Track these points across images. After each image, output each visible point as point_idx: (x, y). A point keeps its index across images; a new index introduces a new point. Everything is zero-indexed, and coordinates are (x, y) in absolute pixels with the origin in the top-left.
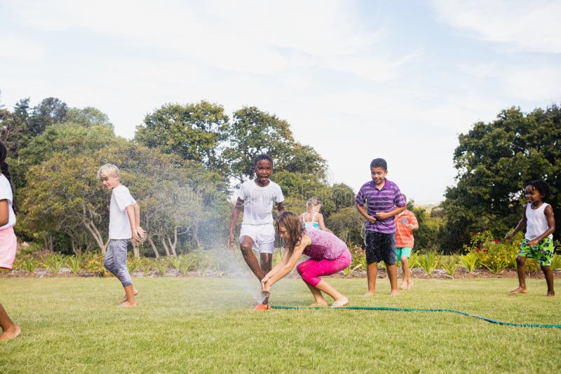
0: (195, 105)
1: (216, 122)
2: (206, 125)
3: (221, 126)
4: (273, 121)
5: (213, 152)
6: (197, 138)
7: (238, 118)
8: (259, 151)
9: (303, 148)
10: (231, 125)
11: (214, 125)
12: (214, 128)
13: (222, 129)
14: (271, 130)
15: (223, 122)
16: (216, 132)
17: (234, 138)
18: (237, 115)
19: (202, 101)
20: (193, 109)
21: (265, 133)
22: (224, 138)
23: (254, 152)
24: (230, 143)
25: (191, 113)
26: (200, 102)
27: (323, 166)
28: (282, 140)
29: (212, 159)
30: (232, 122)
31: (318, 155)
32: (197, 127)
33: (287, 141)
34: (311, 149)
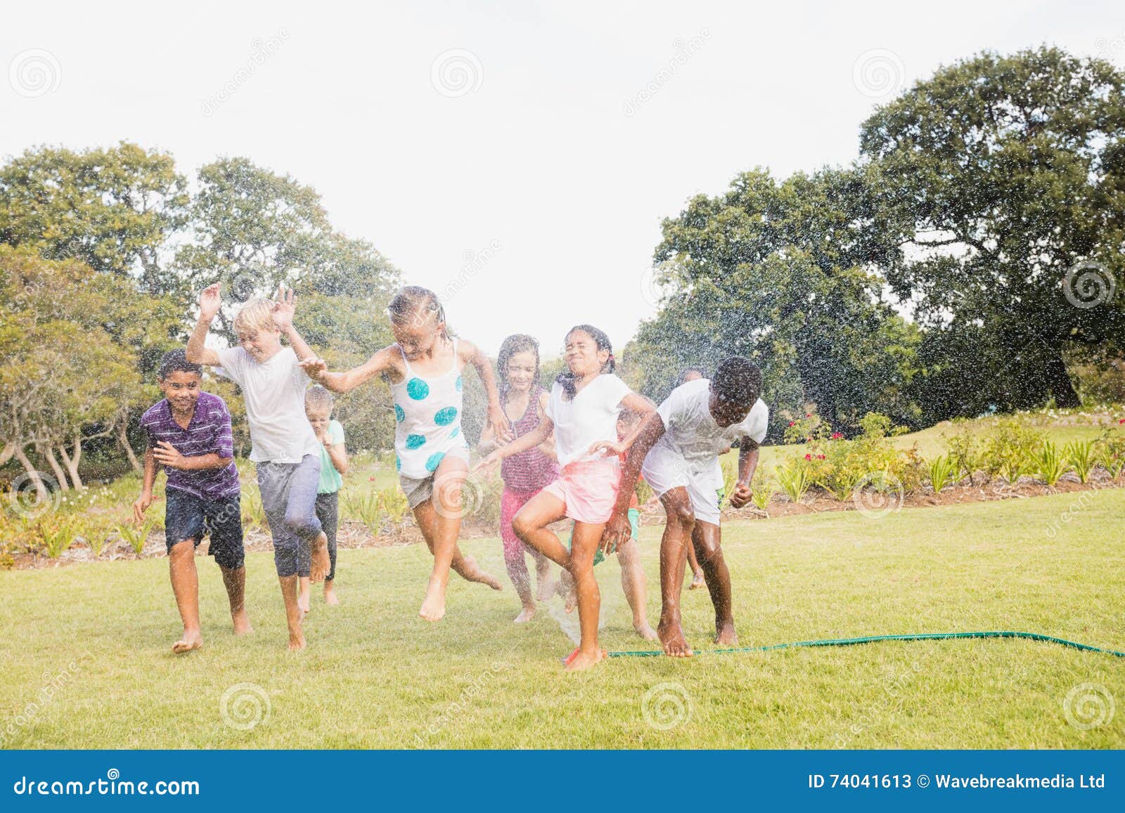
0: (105, 152)
1: (159, 189)
2: (135, 195)
3: (169, 198)
4: (284, 189)
5: (154, 254)
6: (118, 225)
7: (207, 182)
8: (259, 252)
9: (351, 245)
10: (191, 196)
11: (154, 197)
12: (155, 201)
13: (173, 204)
14: (281, 207)
15: (173, 188)
16: (159, 210)
17: (202, 225)
18: (206, 175)
19: (122, 143)
20: (103, 159)
21: (269, 214)
22: (179, 223)
23: (246, 254)
24: (194, 234)
25: (97, 169)
26: (117, 146)
27: (395, 282)
28: (306, 228)
29: (152, 270)
30: (195, 187)
31: (383, 260)
32: (114, 202)
33: (317, 231)
34: (367, 248)
